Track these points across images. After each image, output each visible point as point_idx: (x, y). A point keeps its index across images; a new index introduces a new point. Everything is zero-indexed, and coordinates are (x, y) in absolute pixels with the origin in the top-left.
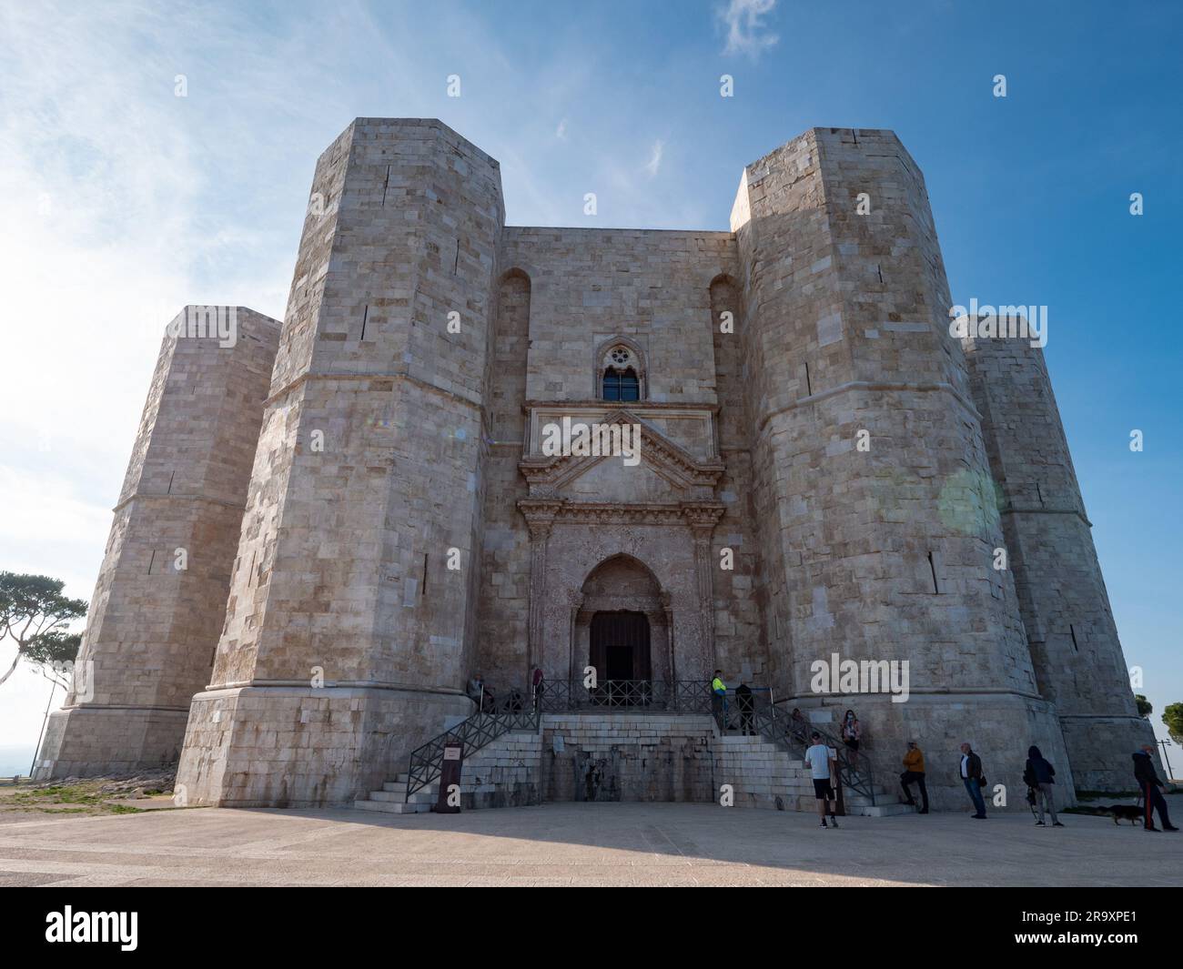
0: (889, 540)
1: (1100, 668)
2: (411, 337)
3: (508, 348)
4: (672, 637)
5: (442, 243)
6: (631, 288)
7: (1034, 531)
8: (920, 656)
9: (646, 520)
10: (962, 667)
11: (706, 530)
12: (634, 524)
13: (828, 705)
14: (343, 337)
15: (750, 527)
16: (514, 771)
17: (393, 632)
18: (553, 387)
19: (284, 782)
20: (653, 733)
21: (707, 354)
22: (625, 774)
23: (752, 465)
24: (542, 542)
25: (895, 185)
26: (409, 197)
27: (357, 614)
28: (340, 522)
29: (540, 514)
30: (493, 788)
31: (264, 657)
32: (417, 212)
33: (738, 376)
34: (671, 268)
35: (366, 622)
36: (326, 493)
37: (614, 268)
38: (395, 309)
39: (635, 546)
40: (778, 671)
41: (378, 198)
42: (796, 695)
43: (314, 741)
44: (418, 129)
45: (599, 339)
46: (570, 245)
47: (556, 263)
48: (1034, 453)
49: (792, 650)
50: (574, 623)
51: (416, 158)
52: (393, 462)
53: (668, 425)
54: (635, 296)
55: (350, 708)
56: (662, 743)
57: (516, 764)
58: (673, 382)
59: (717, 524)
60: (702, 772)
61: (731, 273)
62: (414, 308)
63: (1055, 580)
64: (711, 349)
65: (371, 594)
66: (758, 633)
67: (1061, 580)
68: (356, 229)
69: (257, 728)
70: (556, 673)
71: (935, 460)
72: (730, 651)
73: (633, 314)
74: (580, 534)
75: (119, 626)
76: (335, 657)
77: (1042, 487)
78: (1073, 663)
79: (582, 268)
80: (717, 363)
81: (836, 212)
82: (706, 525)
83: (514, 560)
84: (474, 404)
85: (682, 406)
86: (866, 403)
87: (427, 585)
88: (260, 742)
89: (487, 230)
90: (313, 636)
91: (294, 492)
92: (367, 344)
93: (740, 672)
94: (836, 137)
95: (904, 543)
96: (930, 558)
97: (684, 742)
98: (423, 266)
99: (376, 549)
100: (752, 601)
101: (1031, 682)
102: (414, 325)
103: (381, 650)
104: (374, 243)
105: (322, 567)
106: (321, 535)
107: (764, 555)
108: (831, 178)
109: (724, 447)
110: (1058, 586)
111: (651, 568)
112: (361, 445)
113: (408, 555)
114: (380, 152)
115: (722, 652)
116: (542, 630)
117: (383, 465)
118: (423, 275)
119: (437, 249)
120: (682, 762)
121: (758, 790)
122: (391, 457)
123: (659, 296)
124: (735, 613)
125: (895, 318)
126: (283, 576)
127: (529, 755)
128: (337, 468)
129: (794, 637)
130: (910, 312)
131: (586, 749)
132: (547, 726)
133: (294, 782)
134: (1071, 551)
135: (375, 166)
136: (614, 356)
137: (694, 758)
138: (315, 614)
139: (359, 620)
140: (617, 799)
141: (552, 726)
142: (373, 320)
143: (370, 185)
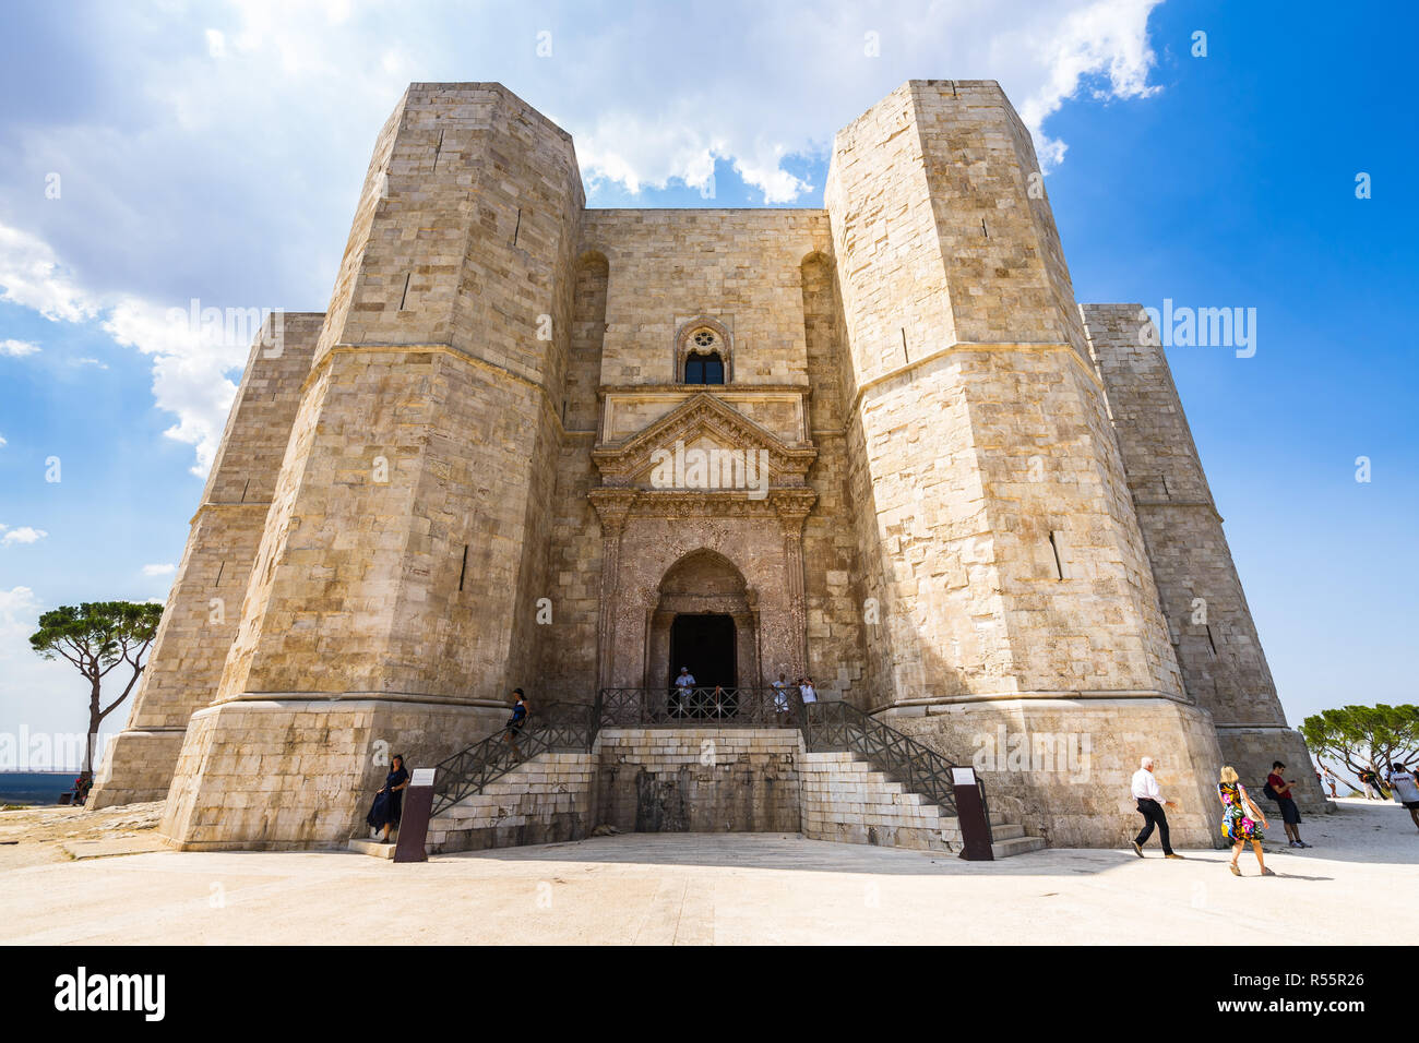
0: (1002, 518)
1: (1243, 673)
2: (457, 306)
3: (584, 334)
4: (760, 640)
5: (500, 209)
6: (718, 268)
7: (1160, 526)
8: (1043, 654)
9: (731, 512)
10: (1097, 666)
11: (795, 521)
12: (716, 516)
13: (935, 714)
14: (380, 307)
15: (845, 517)
16: (552, 799)
17: (419, 634)
18: (629, 371)
19: (265, 818)
20: (729, 750)
21: (797, 334)
22: (695, 799)
23: (848, 449)
24: (616, 539)
25: (1000, 136)
26: (463, 161)
27: (373, 612)
28: (361, 509)
29: (613, 507)
30: (522, 821)
31: (259, 665)
32: (470, 177)
33: (832, 358)
34: (760, 247)
35: (384, 622)
36: (348, 476)
37: (697, 249)
38: (440, 276)
39: (718, 541)
40: (877, 677)
41: (429, 163)
42: (897, 703)
43: (305, 767)
44: (477, 93)
45: (680, 321)
46: (651, 226)
47: (636, 245)
48: (1157, 445)
49: (892, 650)
50: (649, 626)
51: (473, 121)
52: (427, 441)
53: (755, 409)
54: (720, 276)
55: (352, 725)
56: (740, 762)
57: (556, 790)
58: (760, 364)
59: (810, 515)
60: (786, 795)
61: (824, 251)
62: (462, 275)
63: (1188, 577)
64: (802, 328)
65: (392, 589)
66: (856, 634)
67: (1194, 577)
68: (403, 194)
69: (238, 751)
70: (628, 682)
71: (1053, 427)
72: (824, 654)
73: (717, 294)
74: (657, 527)
75: (181, 642)
76: (344, 664)
77: (1168, 480)
78: (1212, 668)
79: (664, 249)
80: (809, 344)
81: (934, 165)
82: (796, 516)
83: (584, 557)
84: (533, 383)
85: (770, 388)
86: (971, 366)
87: (465, 580)
88: (240, 768)
89: (556, 203)
90: (319, 639)
91: (311, 476)
92: (407, 314)
93: (836, 678)
94: (933, 89)
95: (1020, 521)
96: (1052, 539)
97: (766, 759)
98: (474, 232)
99: (401, 537)
100: (849, 599)
101: (1178, 685)
102: (460, 292)
103: (401, 655)
104: (421, 208)
105: (337, 560)
106: (339, 523)
107: (861, 546)
108: (929, 130)
109: (816, 432)
110: (1190, 584)
111: (736, 563)
112: (392, 422)
113: (441, 546)
114: (435, 116)
115: (816, 657)
116: (613, 634)
117: (416, 444)
118: (475, 241)
119: (493, 216)
120: (764, 782)
121: (848, 819)
122: (425, 435)
123: (746, 276)
124: (830, 612)
125: (1002, 274)
126: (290, 570)
127: (572, 778)
128: (362, 448)
129: (893, 635)
130: (1018, 267)
131: (650, 769)
132: (606, 743)
133: (277, 818)
134: (1203, 547)
135: (427, 131)
136: (698, 339)
137: (778, 779)
138: (324, 615)
139: (376, 620)
140: (686, 830)
141: (611, 743)
142: (414, 289)
143: (420, 150)
